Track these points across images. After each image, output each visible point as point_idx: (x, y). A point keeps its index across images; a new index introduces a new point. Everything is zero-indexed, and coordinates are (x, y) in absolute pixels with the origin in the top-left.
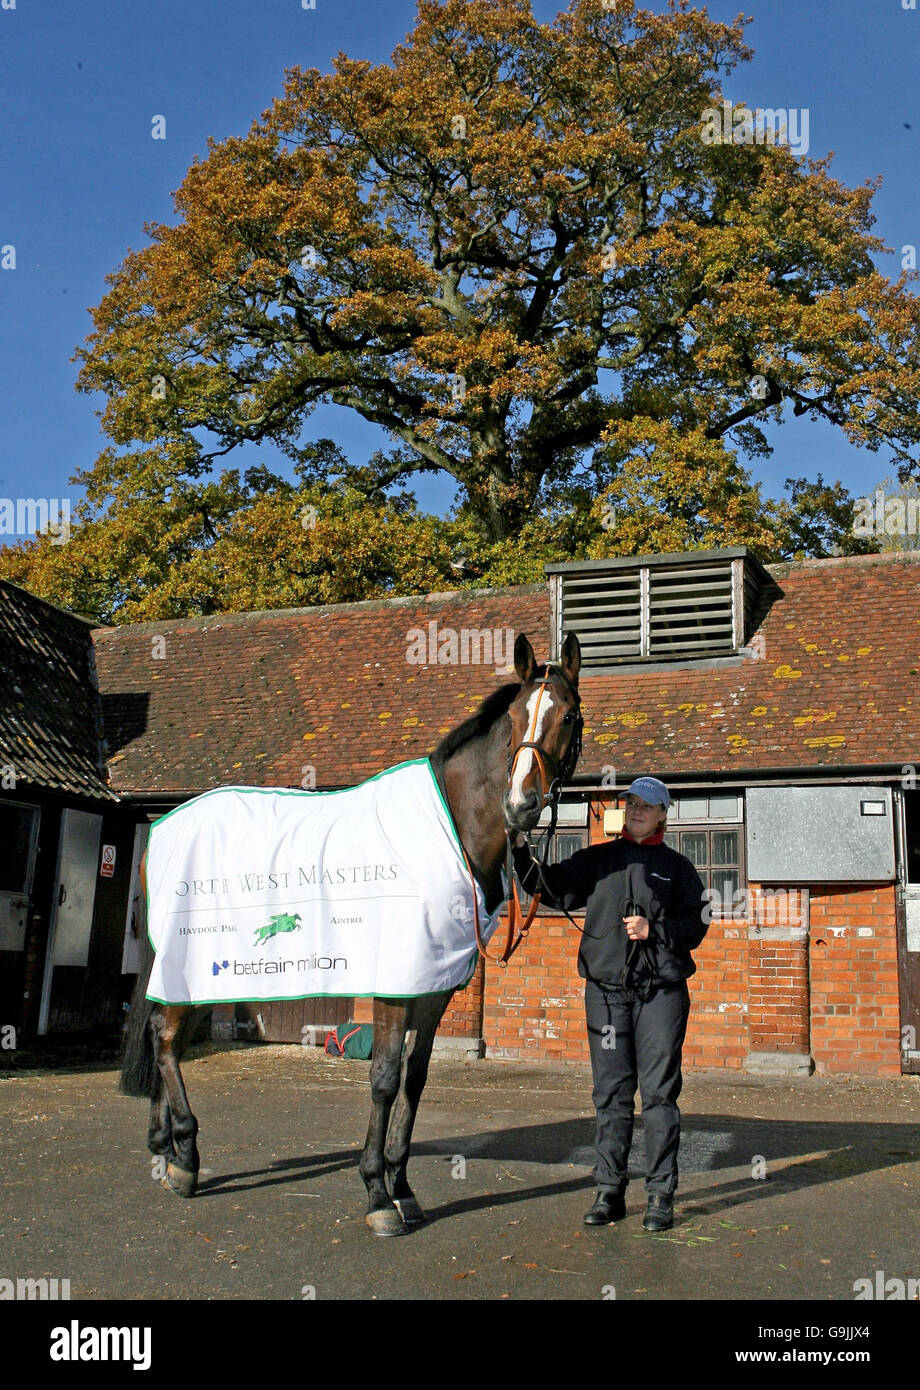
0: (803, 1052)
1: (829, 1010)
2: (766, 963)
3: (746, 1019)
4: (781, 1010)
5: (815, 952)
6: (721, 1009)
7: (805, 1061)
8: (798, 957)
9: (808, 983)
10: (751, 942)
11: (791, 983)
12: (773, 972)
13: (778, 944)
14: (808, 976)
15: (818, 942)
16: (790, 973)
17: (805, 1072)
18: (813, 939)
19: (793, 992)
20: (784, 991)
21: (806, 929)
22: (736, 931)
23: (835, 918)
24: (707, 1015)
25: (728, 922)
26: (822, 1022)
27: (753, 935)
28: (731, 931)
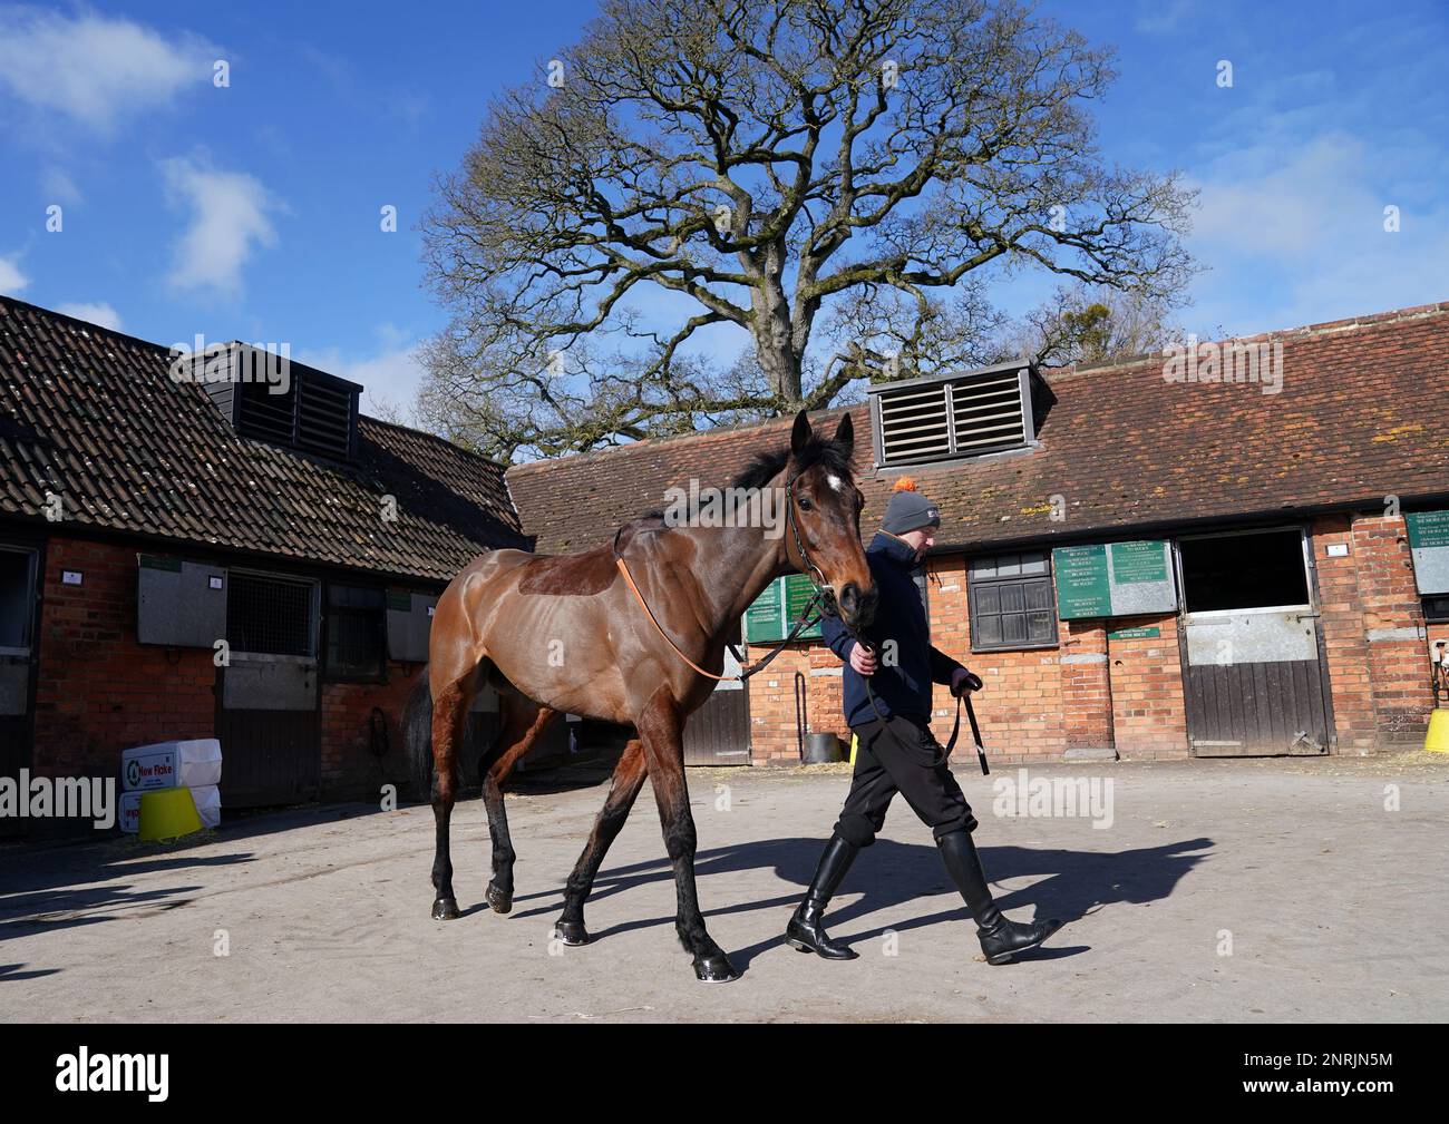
0: (1109, 748)
1: (1129, 714)
2: (1076, 682)
3: (1061, 726)
4: (1089, 716)
5: (1113, 671)
6: (1042, 718)
7: (1112, 753)
8: (1101, 676)
9: (1110, 694)
10: (1062, 667)
11: (1097, 695)
12: (1082, 688)
13: (1086, 666)
14: (1110, 689)
15: (1117, 663)
16: (1095, 687)
17: (1113, 760)
18: (1113, 661)
19: (1099, 701)
20: (1091, 701)
21: (1107, 653)
22: (1050, 659)
23: (1127, 644)
24: (1029, 724)
25: (1043, 653)
26: (1123, 723)
27: (1065, 660)
28: (1046, 659)
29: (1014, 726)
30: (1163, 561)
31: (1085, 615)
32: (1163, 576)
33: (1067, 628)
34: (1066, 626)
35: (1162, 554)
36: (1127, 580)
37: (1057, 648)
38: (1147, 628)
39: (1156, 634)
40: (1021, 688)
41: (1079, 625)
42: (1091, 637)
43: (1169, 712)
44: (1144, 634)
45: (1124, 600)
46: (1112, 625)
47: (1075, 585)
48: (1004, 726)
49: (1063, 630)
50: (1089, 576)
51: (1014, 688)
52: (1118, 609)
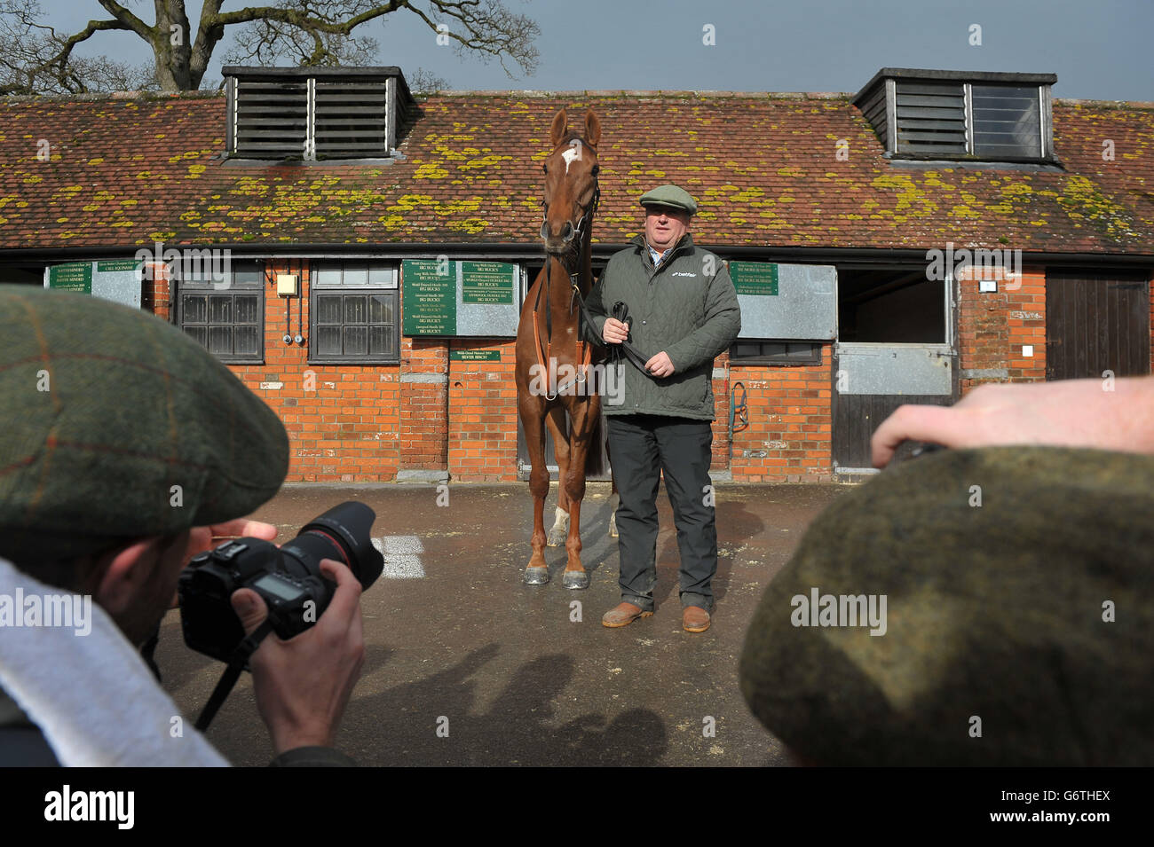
0: (443, 470)
1: (464, 437)
2: (415, 401)
3: (396, 444)
4: (425, 437)
5: (453, 391)
6: (377, 437)
7: (444, 475)
8: (440, 395)
9: (447, 416)
10: (401, 383)
11: (436, 417)
12: (420, 408)
13: (425, 386)
14: (447, 410)
15: (456, 384)
16: (433, 408)
18: (453, 382)
19: (436, 422)
20: (428, 422)
21: (448, 374)
22: (390, 376)
23: (470, 366)
24: (365, 441)
25: (383, 369)
26: (457, 444)
27: (405, 379)
28: (386, 376)
29: (347, 443)
30: (510, 285)
31: (429, 331)
32: (509, 300)
33: (410, 345)
34: (409, 343)
35: (510, 278)
36: (474, 300)
37: (398, 365)
38: (489, 350)
39: (495, 356)
40: (357, 404)
41: (421, 341)
42: (433, 355)
43: (500, 436)
44: (485, 357)
45: (471, 320)
46: (453, 343)
47: (422, 300)
48: (336, 443)
49: (406, 347)
50: (437, 293)
51: (350, 404)
52: (463, 328)
